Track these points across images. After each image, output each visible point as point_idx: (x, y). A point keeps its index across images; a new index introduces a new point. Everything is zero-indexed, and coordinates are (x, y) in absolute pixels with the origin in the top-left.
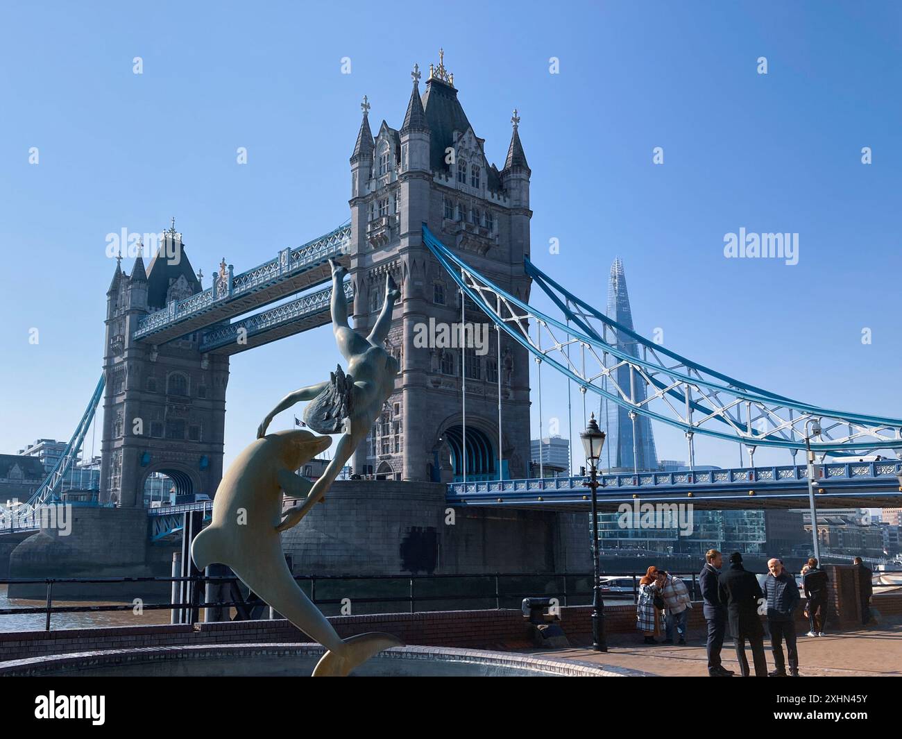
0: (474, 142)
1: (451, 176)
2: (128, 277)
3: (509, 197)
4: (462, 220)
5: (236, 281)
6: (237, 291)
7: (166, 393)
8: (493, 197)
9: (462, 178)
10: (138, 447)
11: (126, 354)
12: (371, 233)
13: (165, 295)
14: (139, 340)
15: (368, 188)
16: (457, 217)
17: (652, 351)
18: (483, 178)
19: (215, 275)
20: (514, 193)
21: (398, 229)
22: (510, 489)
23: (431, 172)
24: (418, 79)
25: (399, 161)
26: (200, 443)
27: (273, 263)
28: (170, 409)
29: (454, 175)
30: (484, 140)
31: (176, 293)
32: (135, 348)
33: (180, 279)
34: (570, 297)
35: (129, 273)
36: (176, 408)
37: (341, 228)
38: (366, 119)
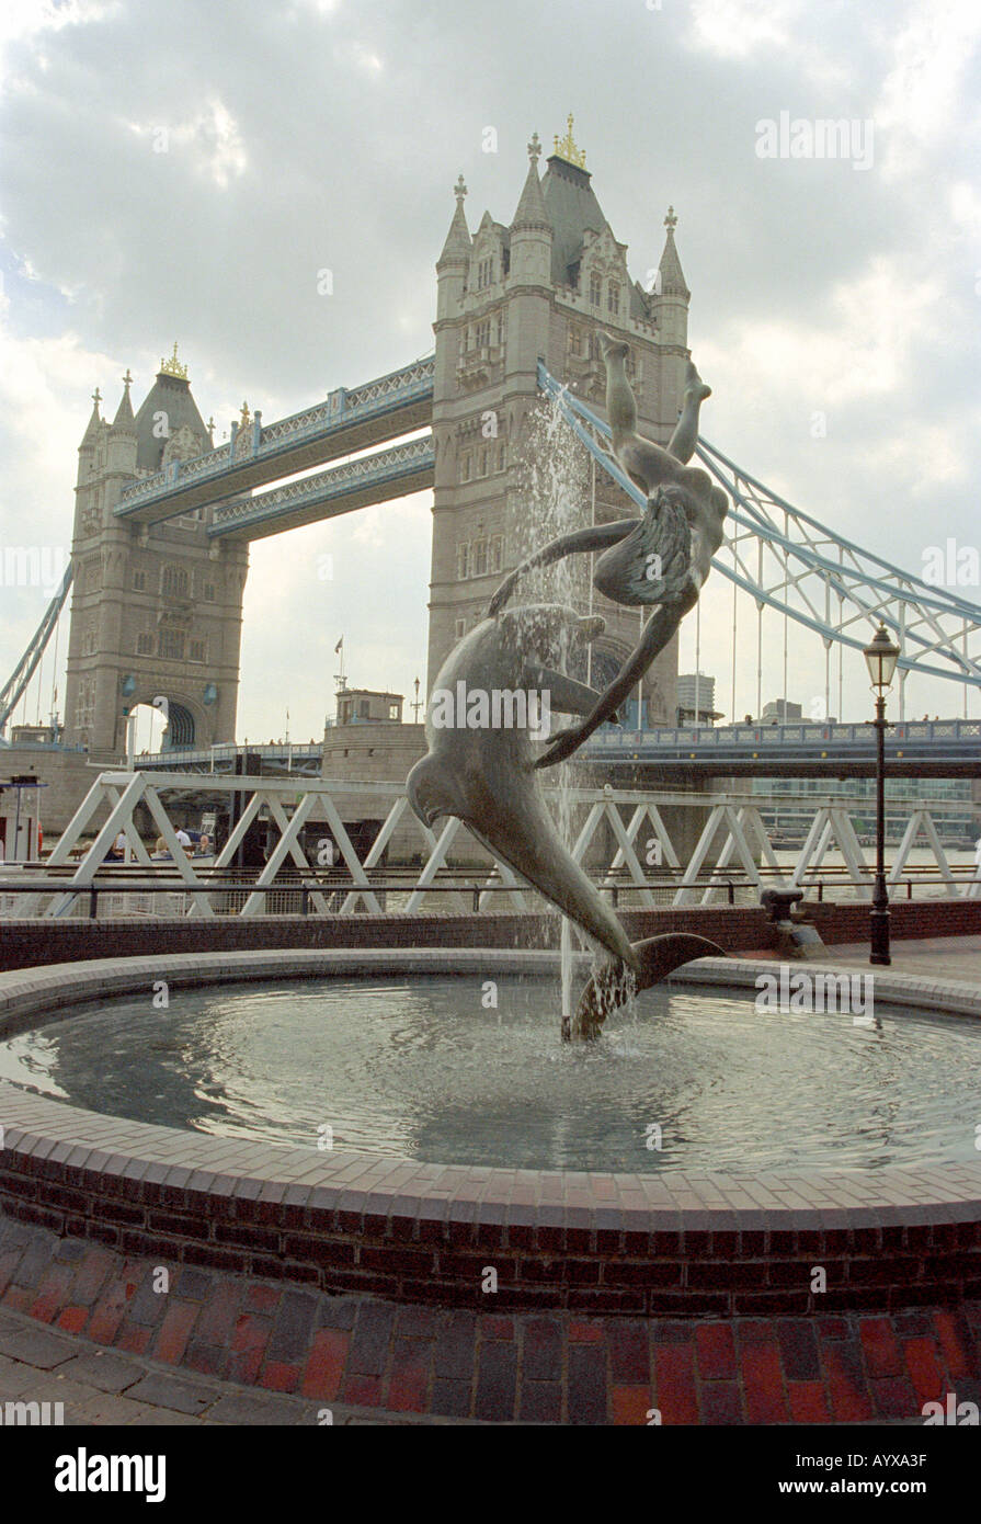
0: (612, 246)
1: (579, 295)
2: (109, 426)
3: (658, 329)
4: (592, 359)
5: (264, 434)
6: (265, 449)
7: (160, 593)
8: (637, 328)
9: (595, 297)
10: (119, 669)
11: (104, 537)
12: (462, 371)
13: (162, 452)
14: (121, 517)
15: (462, 307)
16: (586, 355)
17: (851, 555)
18: (625, 299)
19: (234, 424)
20: (665, 324)
21: (502, 365)
22: (649, 739)
23: (551, 288)
24: (538, 155)
25: (506, 268)
26: (208, 666)
27: (320, 409)
28: (165, 616)
29: (583, 293)
30: (627, 247)
31: (177, 451)
32: (118, 528)
33: (182, 432)
34: (739, 474)
35: (110, 421)
36: (173, 616)
37: (419, 363)
38: (460, 210)
